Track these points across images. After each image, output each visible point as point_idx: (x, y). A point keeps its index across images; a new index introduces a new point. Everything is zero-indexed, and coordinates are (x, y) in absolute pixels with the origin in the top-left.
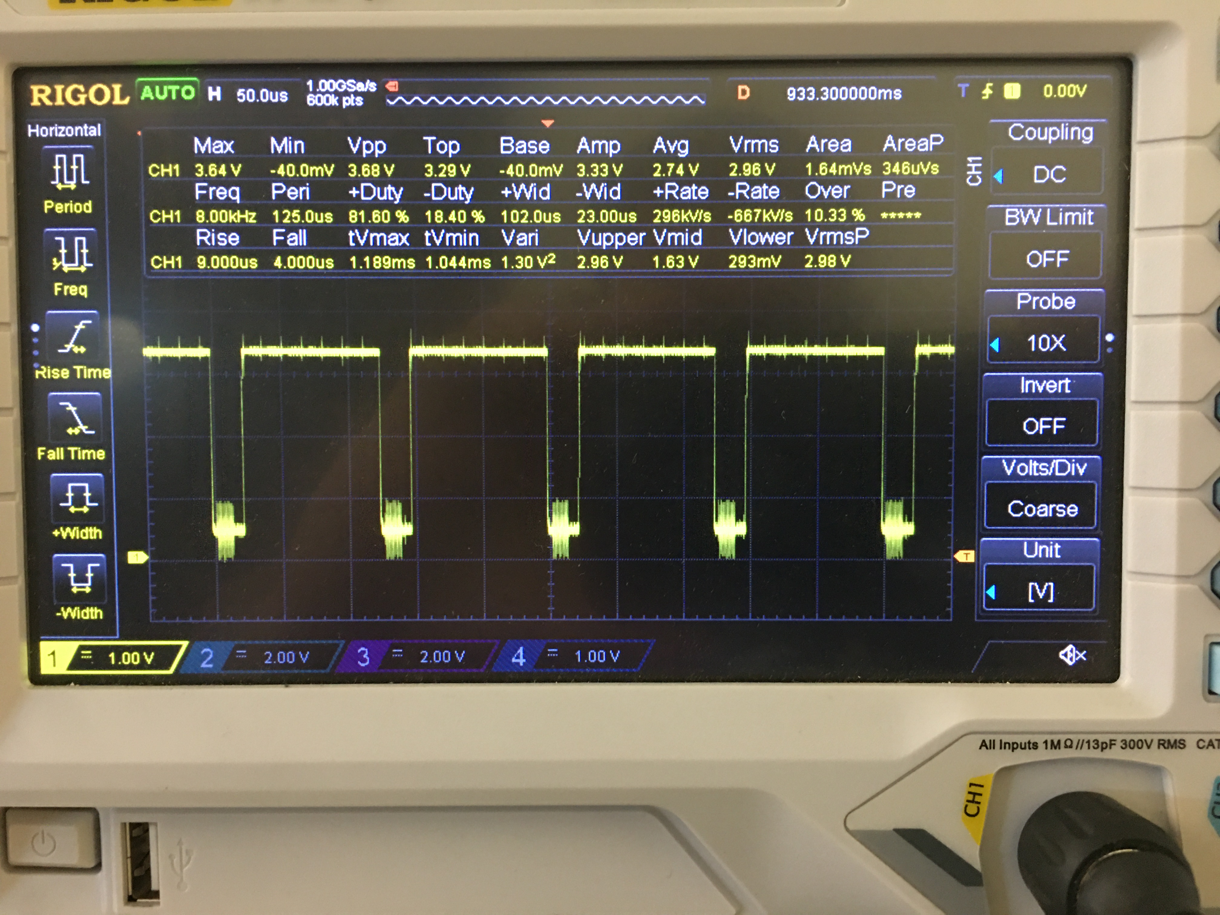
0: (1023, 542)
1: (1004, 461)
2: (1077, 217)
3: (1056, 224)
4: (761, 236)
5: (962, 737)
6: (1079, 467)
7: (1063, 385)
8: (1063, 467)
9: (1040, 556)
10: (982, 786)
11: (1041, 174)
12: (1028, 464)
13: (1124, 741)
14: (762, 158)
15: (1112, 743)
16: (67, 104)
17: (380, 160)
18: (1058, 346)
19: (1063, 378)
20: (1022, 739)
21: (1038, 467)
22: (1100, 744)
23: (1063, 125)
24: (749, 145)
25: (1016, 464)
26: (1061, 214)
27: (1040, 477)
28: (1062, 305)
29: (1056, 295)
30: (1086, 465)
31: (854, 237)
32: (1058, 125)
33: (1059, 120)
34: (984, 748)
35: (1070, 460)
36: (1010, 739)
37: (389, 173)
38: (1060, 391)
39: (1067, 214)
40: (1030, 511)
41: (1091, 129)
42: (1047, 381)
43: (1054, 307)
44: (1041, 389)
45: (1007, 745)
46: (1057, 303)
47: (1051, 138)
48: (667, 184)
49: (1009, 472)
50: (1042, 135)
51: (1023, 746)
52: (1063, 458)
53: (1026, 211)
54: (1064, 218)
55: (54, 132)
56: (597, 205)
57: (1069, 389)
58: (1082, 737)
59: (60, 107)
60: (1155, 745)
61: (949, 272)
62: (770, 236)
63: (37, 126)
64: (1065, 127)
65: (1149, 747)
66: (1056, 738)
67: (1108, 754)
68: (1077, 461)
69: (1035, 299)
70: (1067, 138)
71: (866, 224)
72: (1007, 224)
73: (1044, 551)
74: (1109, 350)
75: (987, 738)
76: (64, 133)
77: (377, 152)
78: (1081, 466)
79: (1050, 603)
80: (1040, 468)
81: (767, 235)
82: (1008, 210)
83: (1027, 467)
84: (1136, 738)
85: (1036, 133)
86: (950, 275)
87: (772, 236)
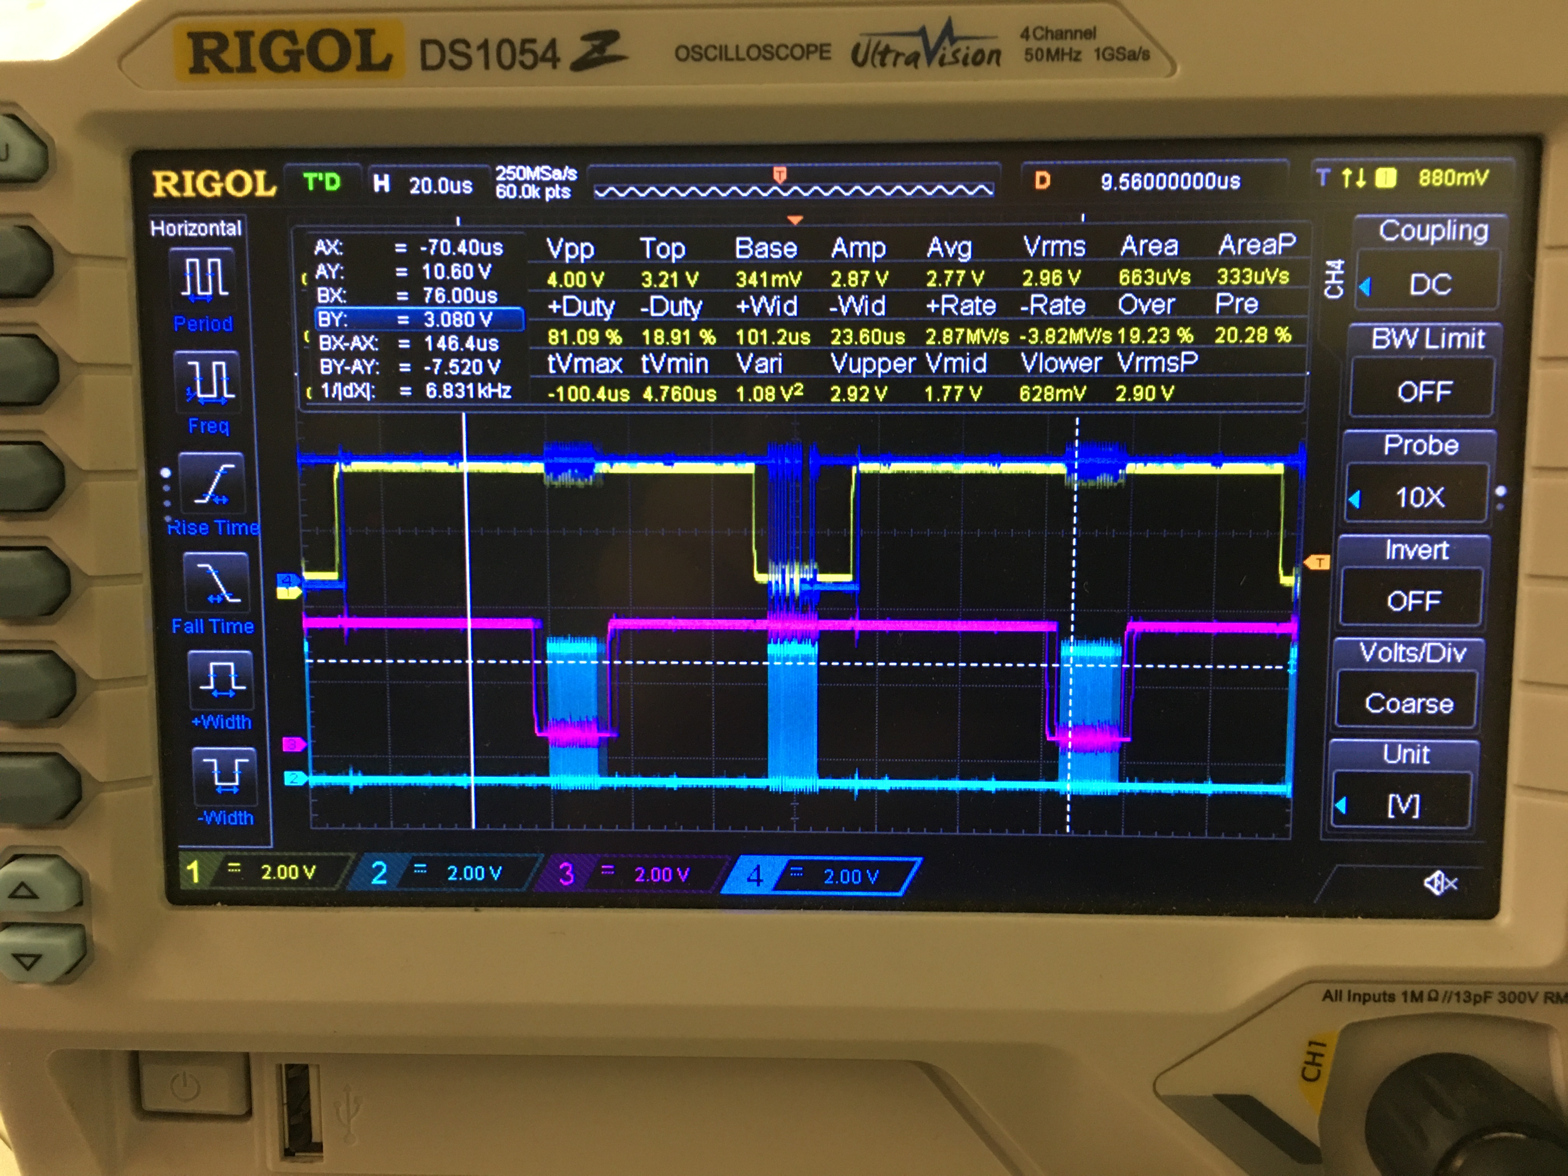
0: (1383, 744)
1: (1362, 644)
2: (1463, 339)
3: (1436, 347)
4: (1062, 362)
5: (1302, 985)
6: (1456, 652)
7: (1440, 551)
8: (1436, 653)
9: (1404, 761)
10: (1324, 1045)
11: (1420, 284)
12: (1392, 648)
13: (1502, 993)
14: (1064, 263)
15: (1486, 996)
16: (199, 196)
17: (587, 267)
18: (1435, 501)
19: (1440, 541)
20: (1378, 989)
21: (1404, 652)
22: (1472, 997)
23: (1449, 222)
24: (1048, 247)
25: (1377, 649)
26: (1444, 335)
27: (1406, 665)
28: (1441, 449)
29: (1434, 438)
30: (1465, 649)
31: (1179, 363)
32: (1444, 222)
33: (1444, 216)
34: (1328, 1000)
35: (1445, 644)
36: (1362, 989)
37: (598, 283)
38: (1435, 557)
39: (1451, 335)
40: (1393, 705)
41: (1486, 227)
42: (1420, 545)
43: (1431, 452)
44: (1411, 555)
45: (1357, 997)
46: (1435, 447)
47: (1434, 238)
48: (944, 297)
49: (1368, 658)
50: (1423, 234)
51: (1377, 998)
52: (1437, 642)
53: (1398, 331)
54: (1447, 341)
55: (183, 230)
56: (857, 323)
57: (1447, 555)
58: (1450, 988)
59: (189, 199)
60: (1541, 997)
61: (1299, 408)
62: (1073, 362)
63: (162, 223)
64: (1452, 224)
65: (1532, 1001)
66: (1417, 989)
67: (1483, 1009)
68: (1455, 644)
69: (1407, 442)
70: (1454, 238)
71: (1196, 346)
72: (1375, 347)
73: (1409, 755)
74: (1500, 507)
75: (1333, 989)
76: (196, 231)
77: (583, 256)
78: (1460, 652)
79: (1416, 820)
80: (1408, 652)
81: (1069, 360)
82: (1376, 330)
83: (1390, 652)
84: (1517, 989)
85: (1416, 232)
86: (1300, 412)
87: (1076, 362)
